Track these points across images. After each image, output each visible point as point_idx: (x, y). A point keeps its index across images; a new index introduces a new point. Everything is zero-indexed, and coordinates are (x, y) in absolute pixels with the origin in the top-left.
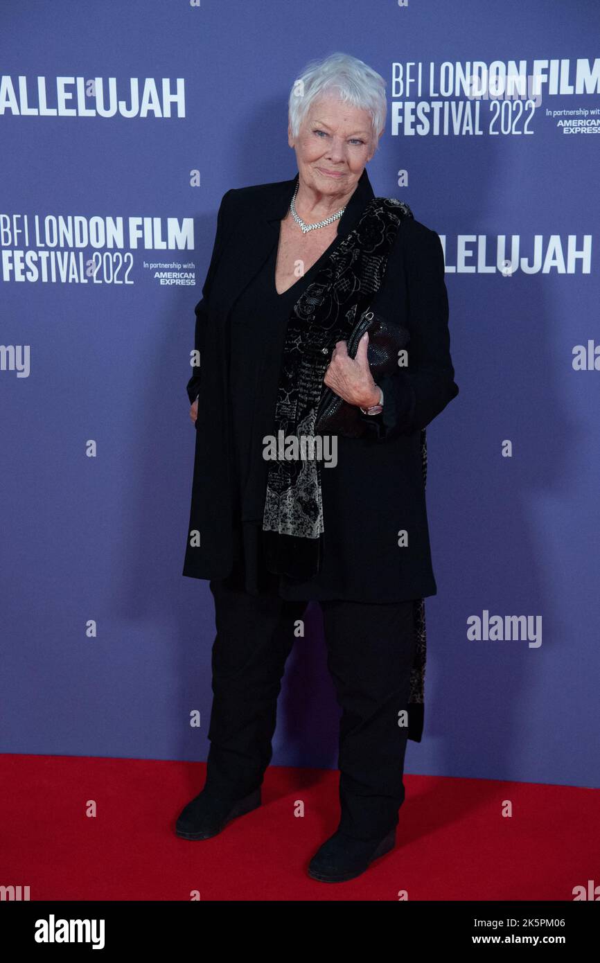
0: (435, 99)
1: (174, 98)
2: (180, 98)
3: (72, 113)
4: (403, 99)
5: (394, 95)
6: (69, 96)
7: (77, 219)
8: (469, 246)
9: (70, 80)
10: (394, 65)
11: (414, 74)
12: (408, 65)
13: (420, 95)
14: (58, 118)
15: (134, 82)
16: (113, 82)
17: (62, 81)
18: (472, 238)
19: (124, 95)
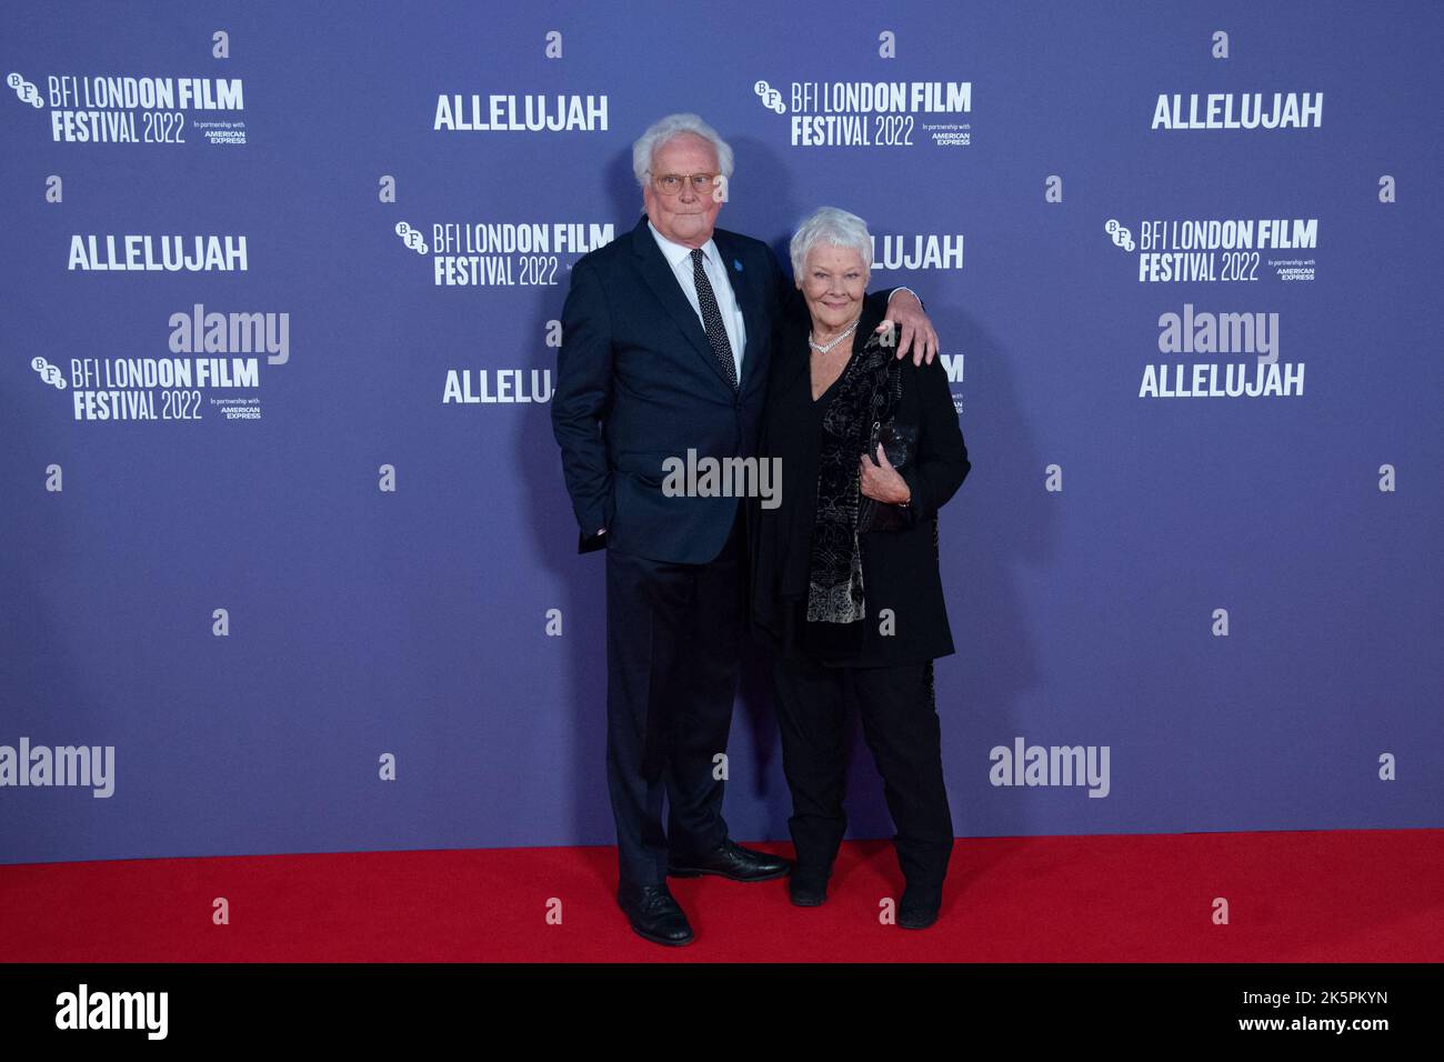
0: (472, 255)
1: (236, 254)
2: (242, 253)
3: (140, 267)
4: (444, 254)
5: (436, 251)
6: (138, 252)
7: (147, 361)
8: (508, 379)
9: (138, 239)
10: (435, 226)
11: (453, 233)
12: (448, 226)
13: (458, 251)
14: (127, 273)
15: (199, 240)
16: (178, 240)
17: (130, 240)
18: (510, 373)
19: (189, 250)
